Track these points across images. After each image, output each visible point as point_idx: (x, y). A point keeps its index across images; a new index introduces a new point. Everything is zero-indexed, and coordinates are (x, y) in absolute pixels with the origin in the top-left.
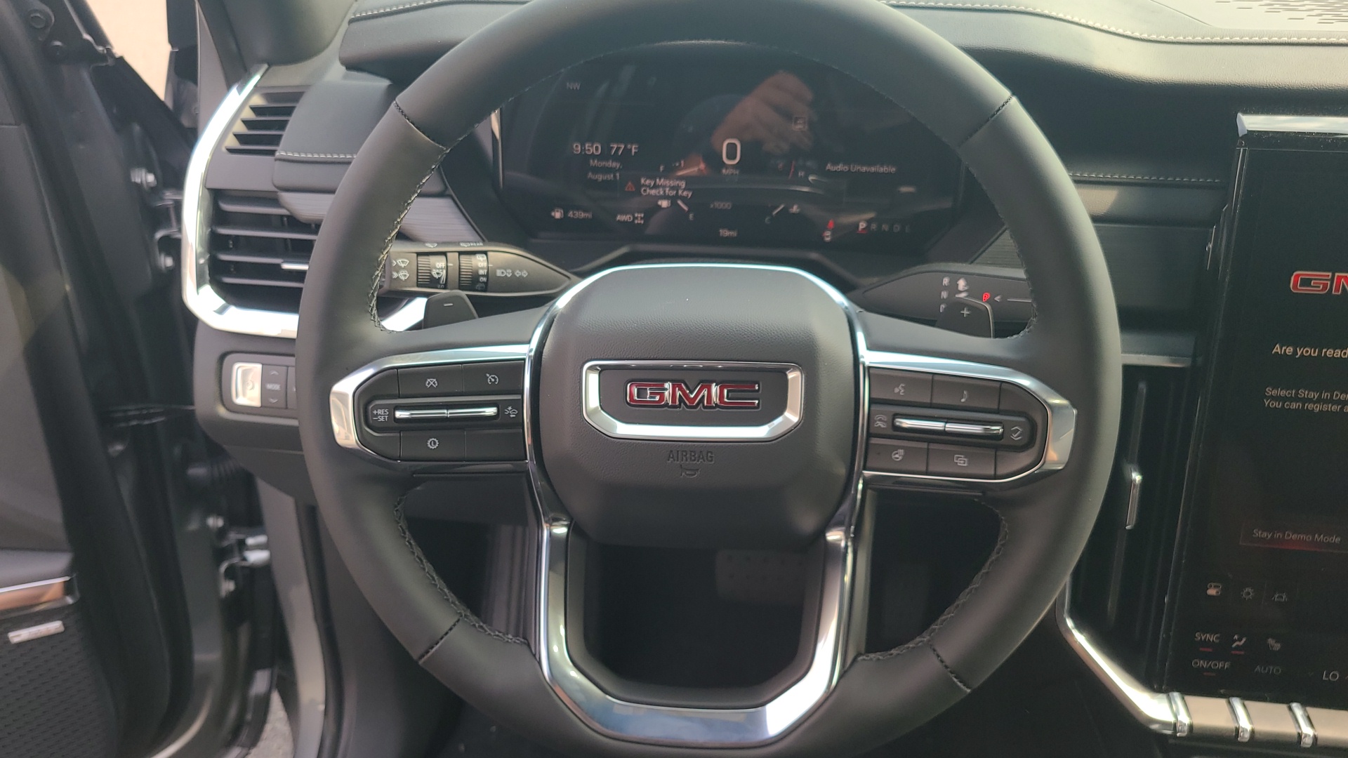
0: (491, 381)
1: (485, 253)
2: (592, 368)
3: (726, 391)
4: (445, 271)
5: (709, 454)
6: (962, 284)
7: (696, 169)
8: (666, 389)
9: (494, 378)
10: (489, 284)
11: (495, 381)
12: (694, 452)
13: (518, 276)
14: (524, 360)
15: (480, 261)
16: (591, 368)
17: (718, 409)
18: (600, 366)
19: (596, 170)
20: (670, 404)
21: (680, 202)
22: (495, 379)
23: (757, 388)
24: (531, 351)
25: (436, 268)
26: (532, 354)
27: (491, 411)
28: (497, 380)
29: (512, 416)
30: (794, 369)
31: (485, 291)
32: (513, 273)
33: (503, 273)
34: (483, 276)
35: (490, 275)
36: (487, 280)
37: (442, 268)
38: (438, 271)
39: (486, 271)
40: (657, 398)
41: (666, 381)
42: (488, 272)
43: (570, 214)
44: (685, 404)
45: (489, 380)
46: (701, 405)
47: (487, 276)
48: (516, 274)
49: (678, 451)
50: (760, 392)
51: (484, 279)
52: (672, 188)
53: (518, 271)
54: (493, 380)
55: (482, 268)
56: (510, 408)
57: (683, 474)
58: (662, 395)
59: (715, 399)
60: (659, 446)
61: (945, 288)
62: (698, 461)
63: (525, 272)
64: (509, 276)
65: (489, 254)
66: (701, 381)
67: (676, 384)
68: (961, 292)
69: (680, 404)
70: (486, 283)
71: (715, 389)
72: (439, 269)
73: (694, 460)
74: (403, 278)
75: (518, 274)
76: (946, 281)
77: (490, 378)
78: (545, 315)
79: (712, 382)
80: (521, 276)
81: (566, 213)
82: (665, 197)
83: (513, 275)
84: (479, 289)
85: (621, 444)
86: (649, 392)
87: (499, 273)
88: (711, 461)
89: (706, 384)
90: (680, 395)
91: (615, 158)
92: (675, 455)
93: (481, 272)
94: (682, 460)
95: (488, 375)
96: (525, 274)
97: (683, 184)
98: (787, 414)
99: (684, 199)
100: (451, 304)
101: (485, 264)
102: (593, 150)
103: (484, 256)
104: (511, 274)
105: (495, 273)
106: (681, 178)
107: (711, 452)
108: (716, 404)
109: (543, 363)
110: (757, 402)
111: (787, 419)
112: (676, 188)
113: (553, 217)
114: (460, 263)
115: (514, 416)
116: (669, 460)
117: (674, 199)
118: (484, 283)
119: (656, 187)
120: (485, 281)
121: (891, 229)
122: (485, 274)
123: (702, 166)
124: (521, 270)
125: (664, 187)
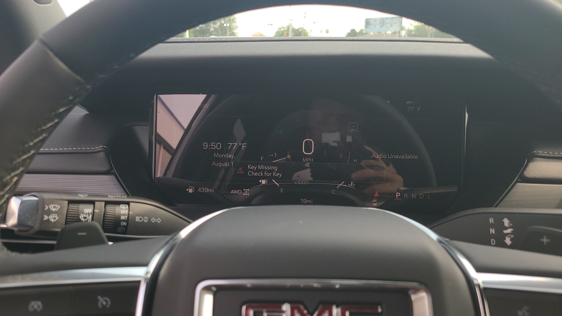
0: (102, 304)
1: (128, 203)
2: (207, 289)
3: (347, 314)
4: (91, 216)
6: (506, 222)
7: (285, 159)
8: (284, 312)
10: (128, 228)
11: (107, 304)
13: (153, 222)
14: (139, 282)
15: (123, 209)
18: (216, 286)
19: (218, 160)
21: (274, 181)
22: (107, 302)
23: (380, 310)
24: (147, 273)
25: (83, 213)
26: (149, 276)
28: (110, 303)
31: (125, 234)
32: (149, 219)
33: (141, 219)
34: (124, 221)
35: (130, 220)
36: (127, 224)
37: (89, 214)
38: (85, 216)
39: (126, 217)
41: (283, 302)
42: (128, 218)
43: (199, 190)
45: (100, 304)
47: (127, 221)
48: (152, 220)
51: (125, 224)
52: (268, 171)
53: (153, 218)
54: (105, 303)
55: (124, 215)
61: (492, 226)
63: (159, 219)
64: (146, 222)
65: (131, 204)
66: (321, 303)
68: (506, 228)
70: (126, 227)
71: (336, 311)
72: (86, 214)
74: (53, 220)
75: (153, 220)
76: (491, 220)
77: (101, 301)
79: (333, 303)
80: (155, 222)
81: (196, 189)
82: (264, 178)
83: (149, 221)
84: (120, 231)
86: (265, 315)
87: (137, 219)
91: (231, 152)
93: (123, 218)
95: (98, 298)
96: (159, 221)
97: (276, 169)
99: (276, 179)
101: (127, 212)
102: (216, 147)
103: (127, 206)
104: (147, 220)
105: (135, 218)
106: (274, 165)
112: (272, 171)
113: (187, 192)
114: (105, 210)
117: (269, 179)
118: (124, 226)
119: (258, 171)
120: (126, 225)
121: (418, 196)
122: (126, 219)
123: (289, 156)
124: (156, 218)
125: (263, 171)
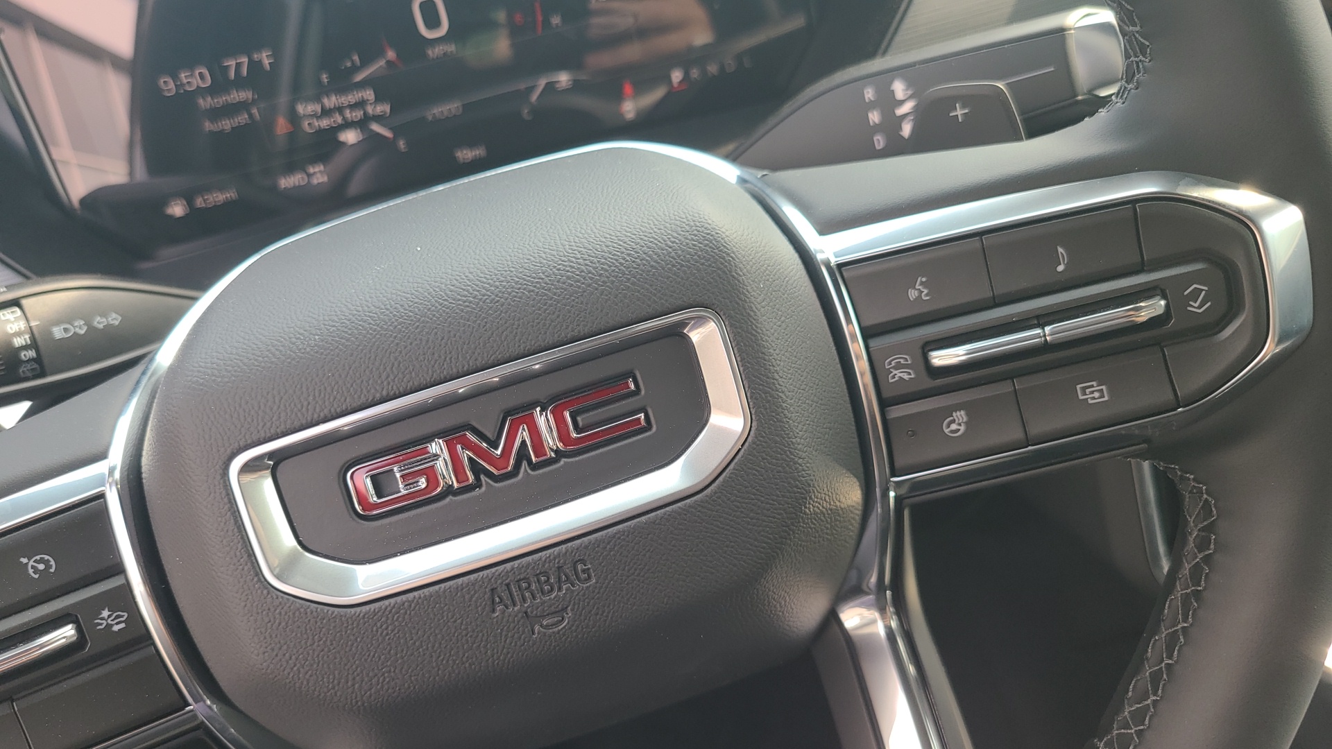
0: (36, 570)
1: (16, 303)
2: (253, 464)
3: (567, 415)
5: (580, 567)
6: (899, 88)
7: (382, 63)
8: (436, 456)
9: (41, 561)
10: (46, 361)
11: (48, 566)
12: (545, 573)
13: (101, 326)
14: (102, 495)
15: (8, 321)
16: (247, 468)
17: (563, 461)
18: (271, 455)
19: (217, 114)
20: (456, 485)
21: (375, 127)
22: (46, 563)
23: (632, 387)
24: (110, 473)
26: (116, 477)
27: (66, 633)
28: (53, 563)
29: (116, 628)
30: (700, 321)
31: (43, 374)
32: (88, 324)
33: (66, 330)
34: (25, 348)
35: (40, 343)
36: (38, 351)
39: (27, 337)
40: (423, 483)
41: (429, 438)
42: (33, 337)
43: (199, 202)
44: (489, 475)
45: (31, 571)
46: (524, 464)
47: (34, 344)
48: (95, 324)
49: (508, 585)
50: (643, 392)
51: (31, 354)
52: (353, 107)
53: (98, 318)
54: (41, 567)
55: (18, 334)
56: (105, 613)
57: (537, 628)
58: (431, 474)
59: (551, 440)
60: (459, 589)
61: (872, 105)
62: (560, 589)
63: (114, 315)
64: (82, 332)
65: (24, 302)
66: (507, 413)
67: (452, 435)
68: (901, 102)
69: (477, 478)
70: (38, 360)
71: (543, 421)
73: (552, 590)
75: (99, 322)
76: (869, 94)
77: (33, 565)
78: (138, 382)
79: (532, 406)
80: (108, 326)
81: (191, 204)
82: (347, 125)
83: (91, 329)
84: (29, 374)
85: (375, 613)
86: (398, 475)
87: (58, 332)
88: (589, 577)
89: (521, 414)
90: (470, 459)
91: (240, 83)
92: (505, 595)
93: (18, 342)
94: (524, 600)
95: (24, 560)
96: (115, 319)
97: (369, 94)
98: (717, 419)
99: (378, 119)
101: (22, 325)
102: (196, 82)
103: (17, 309)
104: (85, 328)
105: (51, 333)
106: (362, 85)
107: (583, 562)
108: (557, 451)
109: (146, 488)
110: (642, 416)
111: (721, 431)
112: (361, 104)
115: (123, 625)
116: (494, 611)
117: (362, 124)
118: (33, 360)
119: (326, 112)
120: (35, 355)
122: (29, 342)
123: (391, 55)
124: (104, 315)
125: (340, 109)
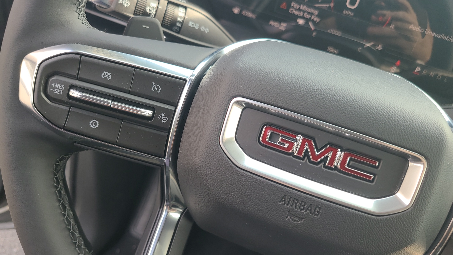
0: (154, 89)
1: (186, 8)
2: (239, 103)
3: (349, 158)
4: (155, 10)
5: (318, 209)
7: (327, 5)
8: (296, 141)
9: (157, 87)
10: (182, 30)
11: (158, 90)
12: (305, 203)
13: (202, 30)
14: (186, 80)
15: (181, 12)
16: (237, 103)
17: (336, 172)
18: (246, 103)
20: (295, 154)
21: (310, 24)
22: (158, 88)
23: (377, 165)
24: (192, 75)
25: (149, 6)
26: (193, 78)
27: (148, 113)
28: (160, 90)
29: (163, 121)
30: (417, 160)
31: (178, 32)
32: (200, 27)
33: (193, 25)
34: (180, 22)
35: (184, 24)
36: (182, 26)
37: (154, 8)
38: (150, 8)
39: (182, 20)
40: (286, 146)
41: (298, 134)
42: (183, 21)
43: (244, 13)
44: (309, 158)
45: (153, 88)
46: (323, 163)
47: (182, 23)
48: (201, 29)
49: (291, 197)
50: (379, 169)
51: (180, 25)
52: (308, 13)
54: (156, 89)
55: (181, 17)
56: (163, 115)
57: (289, 217)
58: (291, 145)
59: (337, 163)
60: (276, 187)
62: (306, 211)
63: (207, 29)
64: (196, 28)
65: (188, 9)
66: (330, 144)
67: (307, 138)
69: (304, 157)
70: (180, 28)
71: (340, 154)
72: (151, 7)
73: (303, 210)
74: (125, 5)
75: (203, 29)
77: (155, 87)
78: (214, 53)
79: (339, 147)
80: (204, 31)
81: (241, 11)
82: (303, 17)
83: (199, 29)
84: (175, 31)
85: (244, 175)
86: (280, 138)
87: (190, 24)
88: (318, 215)
89: (335, 147)
90: (307, 149)
92: (287, 200)
93: (179, 19)
94: (292, 206)
95: (153, 84)
96: (207, 31)
97: (316, 12)
98: (399, 195)
99: (314, 22)
100: (149, 28)
101: (183, 15)
103: (185, 10)
104: (198, 28)
105: (188, 23)
106: (316, 8)
107: (320, 208)
108: (336, 167)
109: (200, 86)
110: (373, 177)
111: (399, 201)
112: (312, 14)
113: (233, 12)
114: (167, 9)
115: (165, 122)
116: (280, 202)
117: (307, 21)
118: (179, 27)
119: (299, 10)
120: (180, 26)
121: (436, 76)
122: (182, 22)
123: (332, 5)
124: (205, 27)
125: (304, 12)
